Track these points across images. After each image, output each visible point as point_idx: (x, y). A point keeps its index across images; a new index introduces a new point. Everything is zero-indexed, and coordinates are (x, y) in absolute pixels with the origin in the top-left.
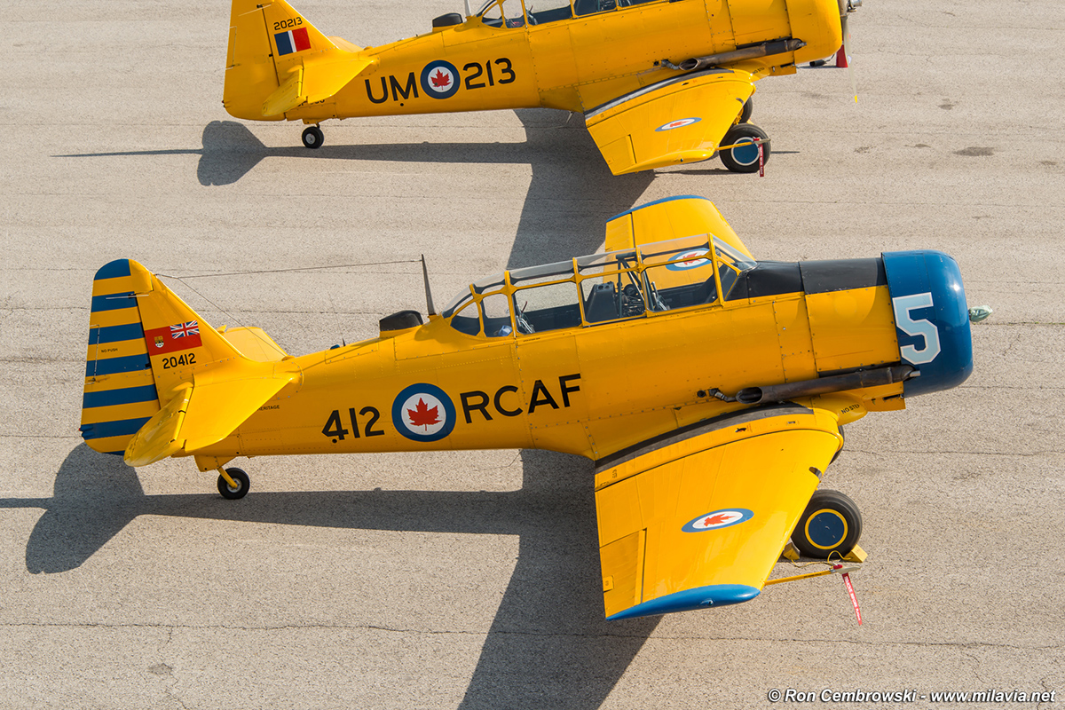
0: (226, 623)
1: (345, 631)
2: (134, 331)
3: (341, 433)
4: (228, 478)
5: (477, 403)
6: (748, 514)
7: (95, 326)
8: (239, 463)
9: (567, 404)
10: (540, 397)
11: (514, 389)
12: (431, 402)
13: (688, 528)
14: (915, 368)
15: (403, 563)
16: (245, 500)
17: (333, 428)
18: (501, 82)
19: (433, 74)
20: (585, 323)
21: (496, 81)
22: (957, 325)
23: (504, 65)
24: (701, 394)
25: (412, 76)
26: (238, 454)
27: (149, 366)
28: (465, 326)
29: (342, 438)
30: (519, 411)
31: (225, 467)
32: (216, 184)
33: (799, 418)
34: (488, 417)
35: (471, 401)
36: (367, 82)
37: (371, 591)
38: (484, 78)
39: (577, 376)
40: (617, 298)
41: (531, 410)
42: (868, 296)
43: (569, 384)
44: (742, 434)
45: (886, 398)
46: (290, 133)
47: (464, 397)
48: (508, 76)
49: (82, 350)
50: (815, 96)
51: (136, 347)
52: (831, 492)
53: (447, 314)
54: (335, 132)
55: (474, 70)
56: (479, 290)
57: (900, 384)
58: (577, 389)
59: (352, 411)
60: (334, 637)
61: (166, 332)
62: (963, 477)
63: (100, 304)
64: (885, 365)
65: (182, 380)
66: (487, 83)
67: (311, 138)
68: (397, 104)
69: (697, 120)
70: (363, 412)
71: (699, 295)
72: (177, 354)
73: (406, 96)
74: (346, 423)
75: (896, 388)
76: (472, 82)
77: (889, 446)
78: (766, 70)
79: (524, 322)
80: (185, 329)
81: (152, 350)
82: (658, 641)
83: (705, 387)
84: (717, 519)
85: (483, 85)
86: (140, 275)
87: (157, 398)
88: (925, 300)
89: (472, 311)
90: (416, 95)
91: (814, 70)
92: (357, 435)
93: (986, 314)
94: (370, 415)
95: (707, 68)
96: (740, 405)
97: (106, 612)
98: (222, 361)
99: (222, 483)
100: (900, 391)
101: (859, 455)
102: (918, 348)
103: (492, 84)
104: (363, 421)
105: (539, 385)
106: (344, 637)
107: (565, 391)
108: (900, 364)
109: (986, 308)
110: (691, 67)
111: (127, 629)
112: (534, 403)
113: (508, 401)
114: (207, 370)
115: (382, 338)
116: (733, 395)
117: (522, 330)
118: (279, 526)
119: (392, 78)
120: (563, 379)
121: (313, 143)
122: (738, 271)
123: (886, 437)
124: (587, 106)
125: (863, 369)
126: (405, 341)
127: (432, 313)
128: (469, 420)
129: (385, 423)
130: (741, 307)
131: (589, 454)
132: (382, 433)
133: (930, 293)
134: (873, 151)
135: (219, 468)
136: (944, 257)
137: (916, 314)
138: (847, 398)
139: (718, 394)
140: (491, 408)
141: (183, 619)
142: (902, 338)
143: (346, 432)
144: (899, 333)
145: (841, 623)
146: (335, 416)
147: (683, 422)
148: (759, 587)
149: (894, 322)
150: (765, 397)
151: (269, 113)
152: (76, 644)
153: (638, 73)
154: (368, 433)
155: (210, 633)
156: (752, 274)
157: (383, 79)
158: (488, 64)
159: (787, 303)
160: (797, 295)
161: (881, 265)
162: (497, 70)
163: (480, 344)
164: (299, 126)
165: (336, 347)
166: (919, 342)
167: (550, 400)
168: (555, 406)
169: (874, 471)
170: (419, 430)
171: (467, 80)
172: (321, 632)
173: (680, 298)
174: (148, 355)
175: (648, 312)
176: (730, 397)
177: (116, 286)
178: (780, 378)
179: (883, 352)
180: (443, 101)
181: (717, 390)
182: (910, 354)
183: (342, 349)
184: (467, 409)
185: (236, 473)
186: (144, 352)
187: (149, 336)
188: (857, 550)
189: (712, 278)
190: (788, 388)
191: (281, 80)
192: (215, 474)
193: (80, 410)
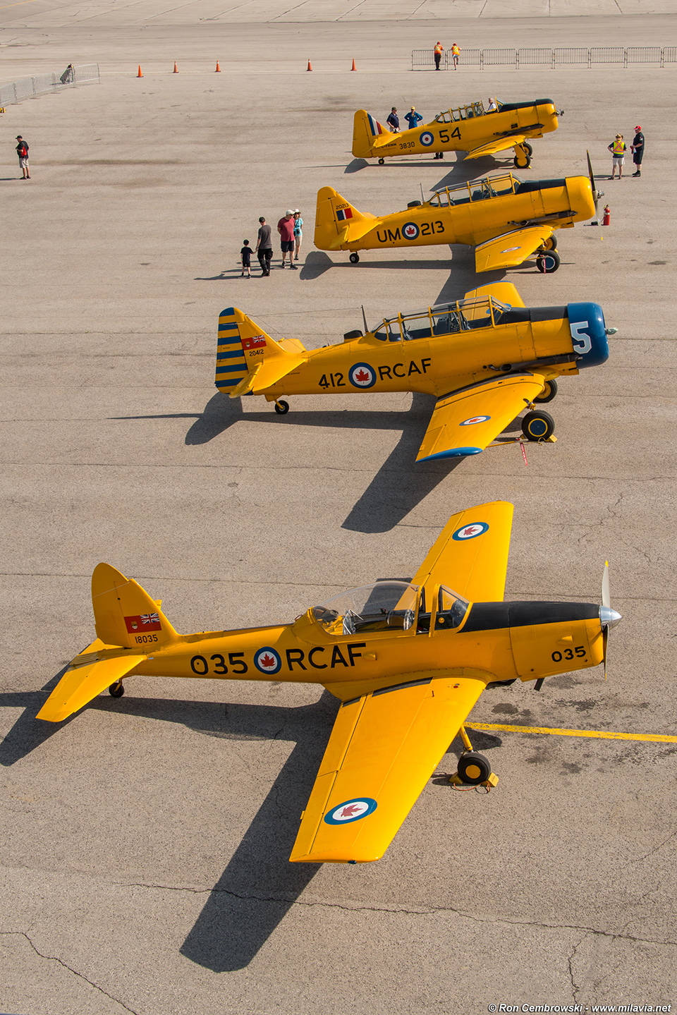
0: (266, 466)
1: (317, 470)
2: (237, 339)
3: (327, 385)
4: (279, 405)
5: (385, 371)
6: (488, 418)
7: (220, 337)
8: (283, 398)
9: (425, 372)
10: (413, 368)
11: (402, 365)
12: (366, 371)
13: (462, 424)
14: (580, 355)
15: (349, 441)
16: (287, 415)
17: (323, 382)
18: (438, 232)
19: (407, 229)
20: (433, 335)
21: (435, 232)
22: (599, 336)
23: (439, 224)
24: (485, 367)
25: (398, 229)
26: (283, 394)
27: (243, 355)
28: (381, 337)
29: (327, 387)
30: (404, 375)
31: (278, 400)
32: (307, 279)
33: (527, 378)
34: (391, 378)
35: (383, 370)
36: (378, 232)
37: (332, 453)
38: (430, 230)
39: (429, 359)
40: (448, 325)
41: (409, 374)
42: (559, 322)
43: (426, 363)
44: (500, 385)
45: (570, 370)
46: (344, 256)
47: (380, 368)
48: (441, 229)
49: (215, 349)
50: (590, 238)
51: (238, 346)
52: (541, 411)
53: (373, 332)
54: (364, 256)
55: (426, 227)
56: (388, 321)
57: (574, 362)
58: (429, 365)
59: (331, 375)
60: (311, 472)
61: (251, 340)
62: (611, 406)
63: (222, 327)
64: (567, 354)
65: (258, 361)
66: (432, 233)
67: (353, 258)
68: (391, 242)
69: (519, 248)
70: (336, 375)
71: (485, 323)
72: (256, 350)
73: (395, 238)
74: (329, 381)
75: (573, 365)
76: (425, 232)
77: (581, 393)
78: (560, 226)
79: (407, 335)
80: (259, 339)
81: (245, 348)
82: (453, 475)
83: (486, 364)
84: (475, 420)
85: (430, 233)
86: (239, 315)
87: (247, 369)
88: (585, 324)
89: (383, 331)
90: (400, 239)
91: (593, 227)
92: (334, 386)
93: (615, 332)
94: (339, 377)
95: (532, 225)
96: (502, 372)
97: (215, 461)
98: (275, 353)
99: (277, 407)
100: (575, 366)
101: (566, 396)
102: (581, 347)
103: (434, 233)
104: (336, 379)
105: (412, 363)
106: (316, 472)
107: (424, 366)
108: (574, 354)
109: (615, 329)
110: (525, 224)
111: (223, 468)
112: (411, 371)
113: (399, 370)
114: (269, 356)
115: (345, 343)
116: (499, 368)
117: (406, 339)
118: (299, 426)
119: (389, 231)
120: (423, 361)
121: (355, 261)
122: (502, 312)
123: (580, 389)
124: (477, 243)
125: (557, 356)
126: (354, 344)
127: (367, 331)
128: (382, 379)
129: (346, 380)
130: (502, 328)
131: (435, 394)
132: (344, 384)
133: (587, 322)
134: (610, 263)
135: (276, 400)
136: (595, 305)
137: (580, 331)
138: (550, 369)
139: (492, 367)
140: (391, 373)
141: (248, 464)
142: (574, 342)
143: (329, 384)
144: (573, 339)
145: (537, 468)
146: (324, 377)
147: (477, 380)
148: (483, 448)
149: (571, 335)
150: (512, 368)
151: (332, 247)
152: (199, 474)
153: (501, 227)
154: (339, 385)
155: (258, 470)
156: (508, 313)
157: (385, 231)
158: (432, 224)
159: (522, 326)
160: (527, 322)
161: (566, 309)
162: (436, 227)
163: (388, 345)
164: (348, 253)
165: (325, 346)
166: (582, 344)
167: (417, 370)
168: (420, 373)
169: (572, 403)
170: (361, 383)
171: (423, 231)
172: (306, 470)
173: (478, 324)
174: (243, 350)
175: (461, 331)
176: (497, 369)
177: (228, 319)
178: (520, 360)
179: (565, 348)
180: (412, 241)
181: (492, 365)
182: (577, 348)
183: (328, 347)
184: (381, 374)
185: (283, 403)
186: (241, 349)
187: (243, 342)
188: (552, 437)
189: (491, 317)
190: (523, 364)
191: (340, 231)
192: (274, 403)
193: (215, 375)
